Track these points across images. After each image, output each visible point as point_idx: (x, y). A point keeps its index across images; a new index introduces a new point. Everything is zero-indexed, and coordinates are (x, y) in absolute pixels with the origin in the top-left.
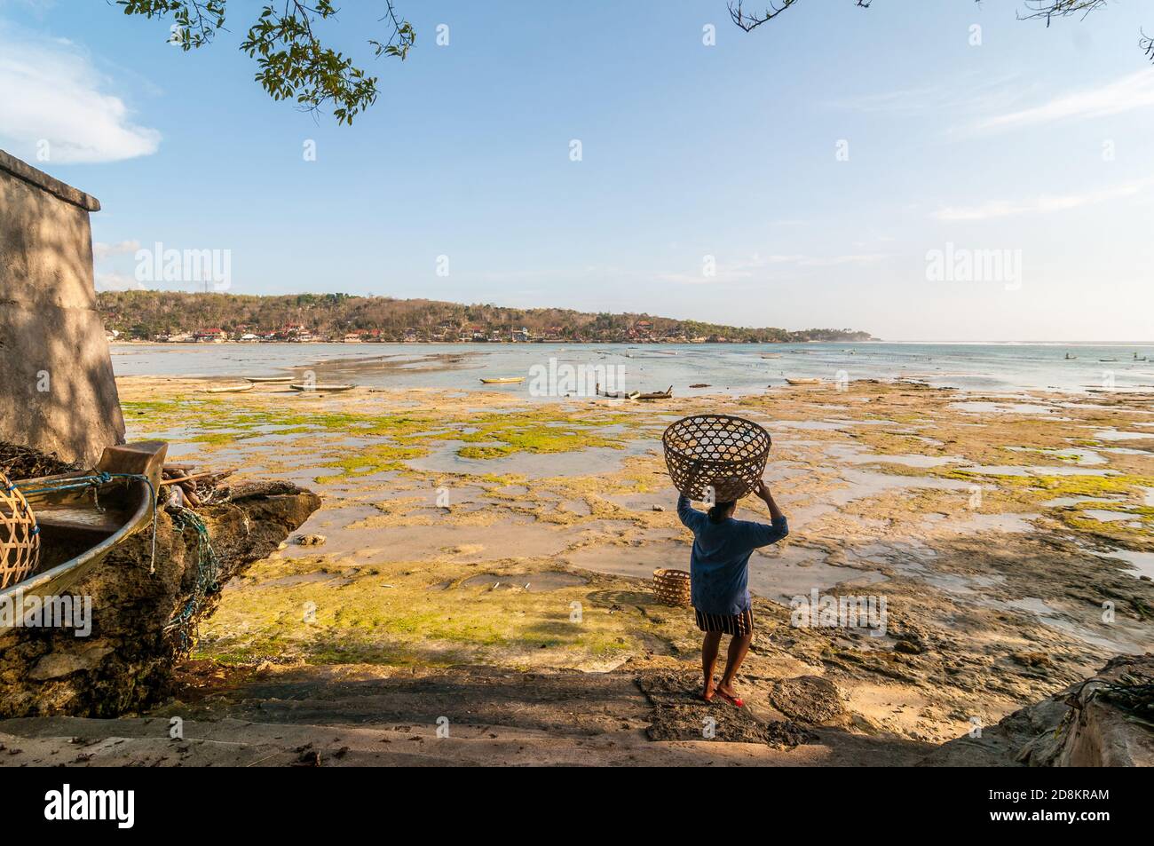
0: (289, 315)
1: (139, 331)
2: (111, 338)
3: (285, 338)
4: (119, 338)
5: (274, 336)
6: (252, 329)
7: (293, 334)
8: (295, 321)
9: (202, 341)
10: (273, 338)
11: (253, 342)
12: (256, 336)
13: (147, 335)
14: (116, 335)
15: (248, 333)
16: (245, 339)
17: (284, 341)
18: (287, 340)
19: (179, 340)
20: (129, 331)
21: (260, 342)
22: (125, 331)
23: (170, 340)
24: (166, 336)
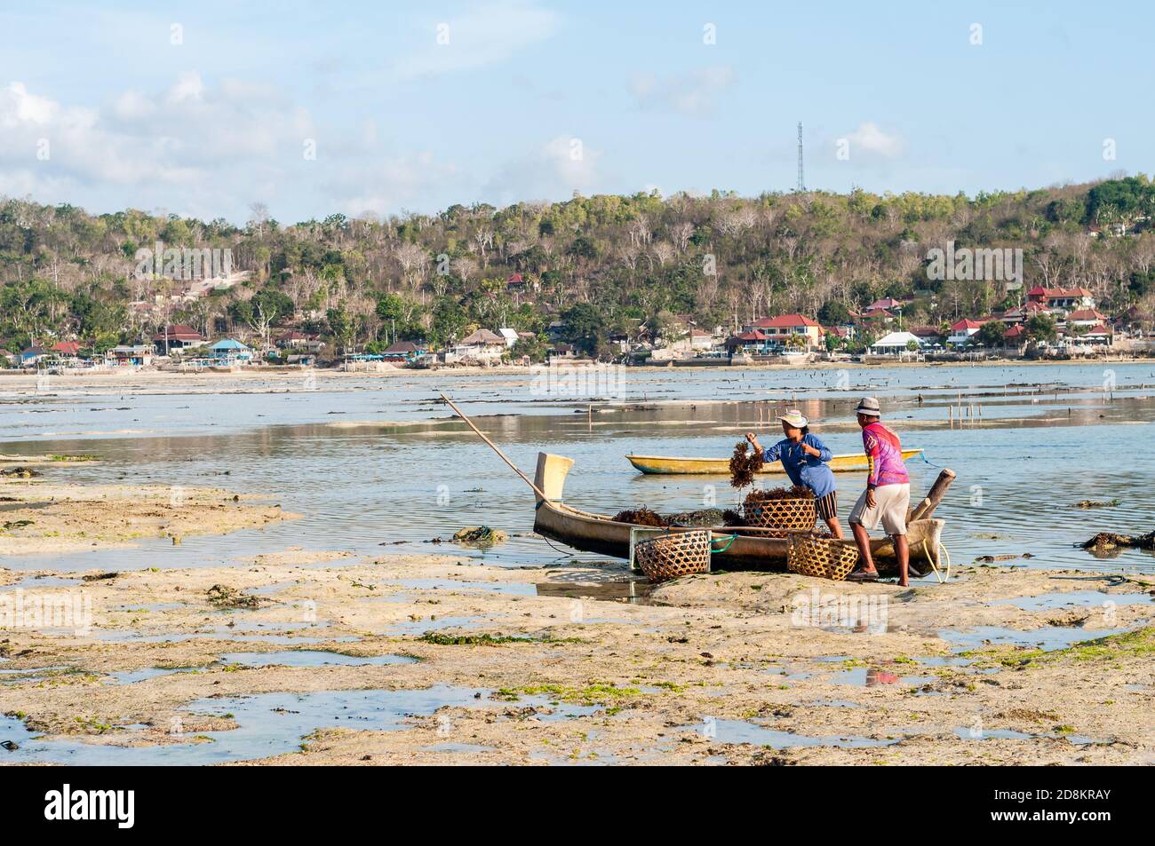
0: (1045, 258)
1: (572, 329)
2: (494, 353)
3: (1013, 342)
4: (516, 352)
5: (979, 336)
6: (907, 312)
7: (1039, 327)
8: (1063, 280)
9: (747, 357)
10: (972, 344)
11: (904, 361)
12: (917, 340)
13: (595, 339)
14: (510, 343)
15: (896, 328)
16: (882, 350)
17: (1011, 352)
18: (1022, 351)
19: (680, 357)
20: (546, 330)
21: (930, 359)
22: (534, 328)
23: (658, 355)
24: (647, 345)
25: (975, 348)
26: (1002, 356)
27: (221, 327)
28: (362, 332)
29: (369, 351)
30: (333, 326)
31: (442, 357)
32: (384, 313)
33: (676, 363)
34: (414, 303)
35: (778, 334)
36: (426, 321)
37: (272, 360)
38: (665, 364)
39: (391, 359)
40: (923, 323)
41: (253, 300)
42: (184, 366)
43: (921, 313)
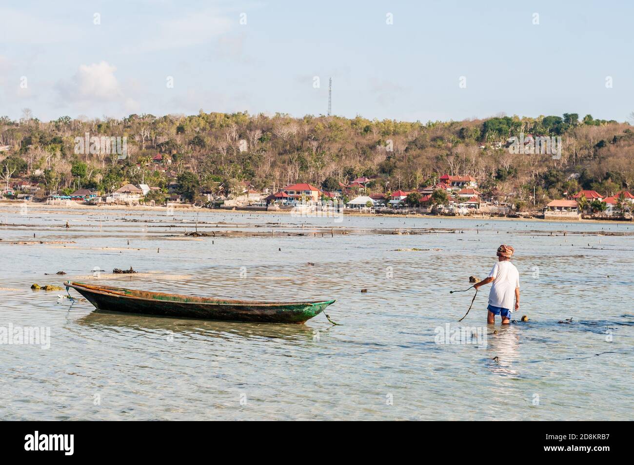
0: (452, 159)
1: (181, 186)
2: (135, 198)
3: (425, 205)
4: (147, 199)
5: (407, 200)
6: (370, 186)
7: (439, 197)
8: (461, 172)
9: (276, 207)
10: (402, 205)
11: (363, 212)
12: (372, 201)
13: (193, 193)
14: (145, 193)
15: (363, 194)
16: (352, 206)
17: (423, 210)
18: (429, 210)
19: (241, 205)
20: (167, 187)
21: (378, 212)
22: (160, 185)
23: (227, 203)
24: (223, 197)
25: (403, 207)
26: (418, 212)
28: (62, 183)
29: (64, 194)
30: (44, 180)
31: (104, 199)
32: (77, 172)
33: (237, 208)
34: (96, 171)
35: (295, 194)
36: (98, 178)
37: (9, 196)
38: (230, 208)
39: (76, 199)
40: (379, 191)
43: (378, 186)
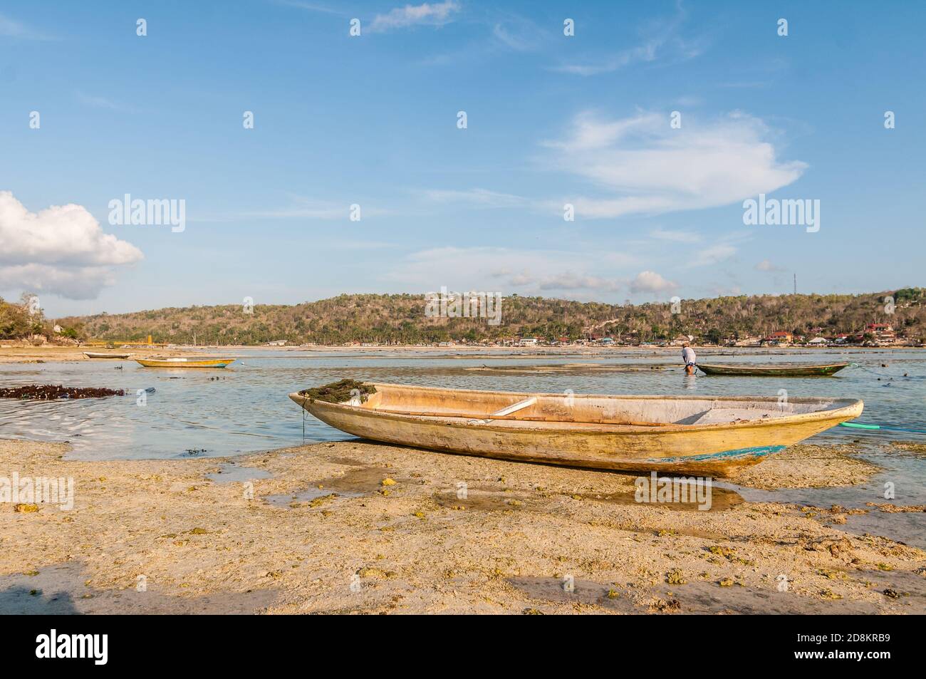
0: (875, 315)
5: (847, 339)
6: (824, 331)
7: (868, 337)
8: (882, 322)
9: (766, 345)
10: (844, 342)
11: (820, 347)
12: (825, 340)
13: (718, 339)
14: (691, 340)
15: (818, 336)
16: (812, 343)
17: (858, 344)
18: (862, 344)
19: (745, 345)
20: (703, 336)
21: (828, 346)
22: (699, 335)
23: (737, 344)
24: (735, 341)
25: (845, 343)
26: (854, 345)
27: (607, 335)
28: (647, 336)
29: (648, 342)
30: (638, 335)
31: (669, 344)
32: (654, 330)
33: (743, 347)
34: (664, 329)
35: (777, 338)
36: (666, 333)
37: (620, 344)
38: (740, 347)
39: (654, 344)
40: (829, 334)
41: (617, 327)
42: (595, 345)
43: (828, 331)
